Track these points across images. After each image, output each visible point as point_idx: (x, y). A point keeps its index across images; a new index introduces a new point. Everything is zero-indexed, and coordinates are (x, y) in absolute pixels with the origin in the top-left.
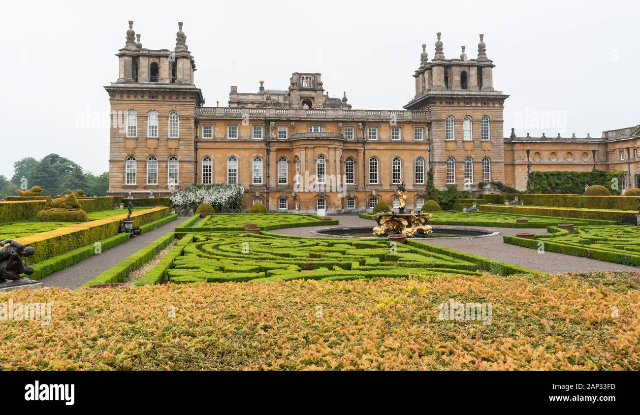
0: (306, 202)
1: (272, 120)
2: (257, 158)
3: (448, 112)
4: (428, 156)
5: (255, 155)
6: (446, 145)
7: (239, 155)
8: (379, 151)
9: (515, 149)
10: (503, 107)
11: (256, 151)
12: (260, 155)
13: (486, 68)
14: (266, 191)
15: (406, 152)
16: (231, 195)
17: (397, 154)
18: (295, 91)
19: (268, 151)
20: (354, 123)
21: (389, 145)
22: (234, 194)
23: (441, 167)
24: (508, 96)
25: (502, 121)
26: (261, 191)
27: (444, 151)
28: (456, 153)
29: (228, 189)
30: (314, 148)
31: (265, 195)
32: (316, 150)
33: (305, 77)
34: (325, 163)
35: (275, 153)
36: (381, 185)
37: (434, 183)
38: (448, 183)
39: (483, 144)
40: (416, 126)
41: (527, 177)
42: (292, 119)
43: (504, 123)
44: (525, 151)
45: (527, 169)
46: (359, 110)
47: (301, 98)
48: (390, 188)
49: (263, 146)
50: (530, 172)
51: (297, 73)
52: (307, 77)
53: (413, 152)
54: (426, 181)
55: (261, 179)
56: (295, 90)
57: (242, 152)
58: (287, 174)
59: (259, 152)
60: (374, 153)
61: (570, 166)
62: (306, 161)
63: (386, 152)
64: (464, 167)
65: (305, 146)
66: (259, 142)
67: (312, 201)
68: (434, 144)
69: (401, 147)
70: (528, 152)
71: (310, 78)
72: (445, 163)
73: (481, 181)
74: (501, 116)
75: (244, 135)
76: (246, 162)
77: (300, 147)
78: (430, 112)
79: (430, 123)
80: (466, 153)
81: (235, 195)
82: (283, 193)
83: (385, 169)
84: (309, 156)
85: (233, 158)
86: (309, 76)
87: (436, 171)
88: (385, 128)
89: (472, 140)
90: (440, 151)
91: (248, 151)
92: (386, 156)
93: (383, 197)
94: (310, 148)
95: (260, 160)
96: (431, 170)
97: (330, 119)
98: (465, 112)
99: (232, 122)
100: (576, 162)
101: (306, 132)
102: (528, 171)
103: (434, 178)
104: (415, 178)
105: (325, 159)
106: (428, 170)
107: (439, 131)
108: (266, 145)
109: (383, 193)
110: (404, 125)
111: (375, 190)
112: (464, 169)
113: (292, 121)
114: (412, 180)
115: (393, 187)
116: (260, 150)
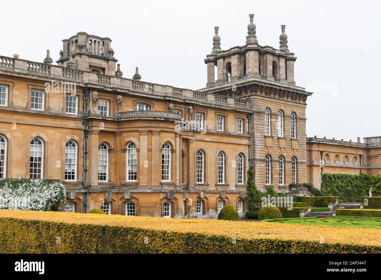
0: (149, 207)
1: (94, 89)
2: (70, 143)
3: (266, 103)
4: (248, 153)
5: (69, 138)
6: (265, 141)
7: (47, 135)
8: (206, 143)
9: (313, 149)
10: (306, 105)
11: (70, 131)
12: (76, 138)
13: (290, 62)
14: (83, 191)
15: (230, 146)
16: (49, 197)
17: (222, 147)
18: (84, 56)
19: (87, 133)
20: (182, 106)
21: (215, 137)
22: (54, 195)
23: (261, 165)
24: (312, 93)
25: (305, 120)
26: (78, 191)
27: (263, 147)
28: (272, 150)
29: (45, 188)
30: (160, 132)
31: (81, 197)
32: (163, 135)
33: (93, 40)
34: (170, 154)
35: (97, 136)
36: (208, 185)
37: (256, 184)
38: (266, 184)
39: (293, 141)
40: (239, 117)
41: (320, 179)
42: (119, 91)
43: (306, 121)
44: (320, 152)
45: (321, 171)
46: (188, 90)
47: (90, 66)
48: (215, 189)
49: (80, 125)
50: (323, 173)
51: (84, 34)
52: (95, 41)
53: (236, 146)
54: (246, 181)
55: (73, 173)
56: (84, 54)
57: (51, 131)
58: (107, 168)
59: (74, 134)
60: (202, 145)
61: (347, 169)
62: (150, 150)
63: (212, 144)
64: (278, 166)
65: (148, 129)
66: (75, 119)
67: (158, 205)
68: (256, 139)
69: (225, 139)
70: (322, 152)
71: (99, 42)
72: (264, 160)
73: (291, 182)
74: (304, 114)
75: (54, 106)
76: (56, 147)
77: (140, 129)
78: (250, 101)
79: (251, 114)
80: (267, 150)
81: (56, 198)
82: (109, 195)
83: (211, 165)
84: (153, 143)
85: (37, 140)
86: (97, 40)
87: (257, 170)
88: (211, 116)
89: (283, 136)
90: (260, 147)
91: (59, 130)
92: (212, 150)
93: (210, 200)
94: (156, 132)
95: (74, 145)
96: (251, 168)
97: (160, 96)
98: (279, 106)
99: (38, 84)
100: (351, 165)
101: (132, 110)
102: (322, 173)
103: (256, 178)
104: (237, 177)
105: (170, 148)
106: (248, 168)
107: (260, 125)
108: (84, 124)
109: (210, 195)
110: (229, 114)
111: (203, 191)
112: (278, 169)
113: (118, 93)
114: (234, 180)
115: (218, 187)
116: (76, 131)
